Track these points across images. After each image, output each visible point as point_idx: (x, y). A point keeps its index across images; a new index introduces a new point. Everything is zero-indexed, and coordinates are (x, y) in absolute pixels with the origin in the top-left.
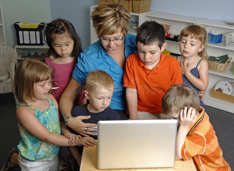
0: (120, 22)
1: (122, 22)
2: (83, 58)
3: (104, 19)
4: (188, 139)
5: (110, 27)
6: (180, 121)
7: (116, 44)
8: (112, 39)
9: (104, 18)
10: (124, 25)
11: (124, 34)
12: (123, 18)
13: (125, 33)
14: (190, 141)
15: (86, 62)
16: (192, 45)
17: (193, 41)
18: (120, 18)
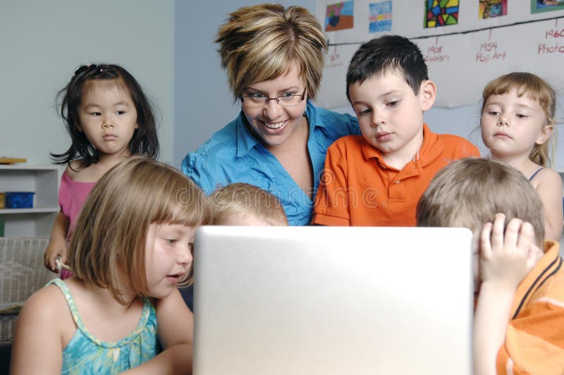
0: (296, 46)
1: (303, 47)
2: (194, 162)
3: (252, 37)
4: (516, 326)
5: (266, 56)
6: (482, 262)
7: (285, 110)
8: (273, 95)
9: (251, 34)
10: (309, 56)
11: (308, 84)
12: (306, 37)
13: (310, 80)
14: (524, 334)
15: (203, 169)
16: (521, 116)
17: (522, 106)
18: (297, 38)
